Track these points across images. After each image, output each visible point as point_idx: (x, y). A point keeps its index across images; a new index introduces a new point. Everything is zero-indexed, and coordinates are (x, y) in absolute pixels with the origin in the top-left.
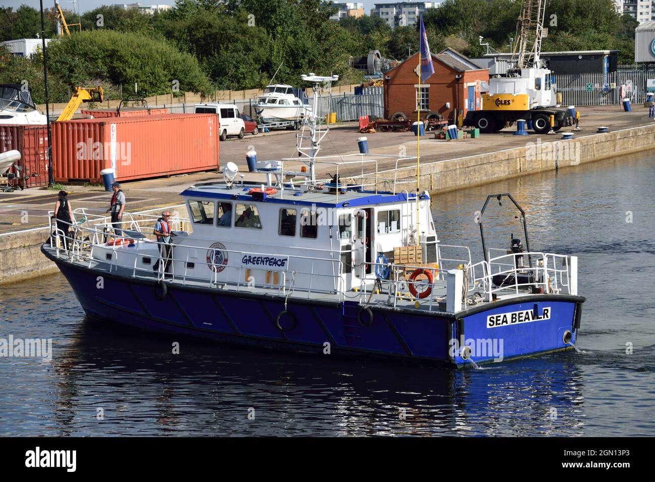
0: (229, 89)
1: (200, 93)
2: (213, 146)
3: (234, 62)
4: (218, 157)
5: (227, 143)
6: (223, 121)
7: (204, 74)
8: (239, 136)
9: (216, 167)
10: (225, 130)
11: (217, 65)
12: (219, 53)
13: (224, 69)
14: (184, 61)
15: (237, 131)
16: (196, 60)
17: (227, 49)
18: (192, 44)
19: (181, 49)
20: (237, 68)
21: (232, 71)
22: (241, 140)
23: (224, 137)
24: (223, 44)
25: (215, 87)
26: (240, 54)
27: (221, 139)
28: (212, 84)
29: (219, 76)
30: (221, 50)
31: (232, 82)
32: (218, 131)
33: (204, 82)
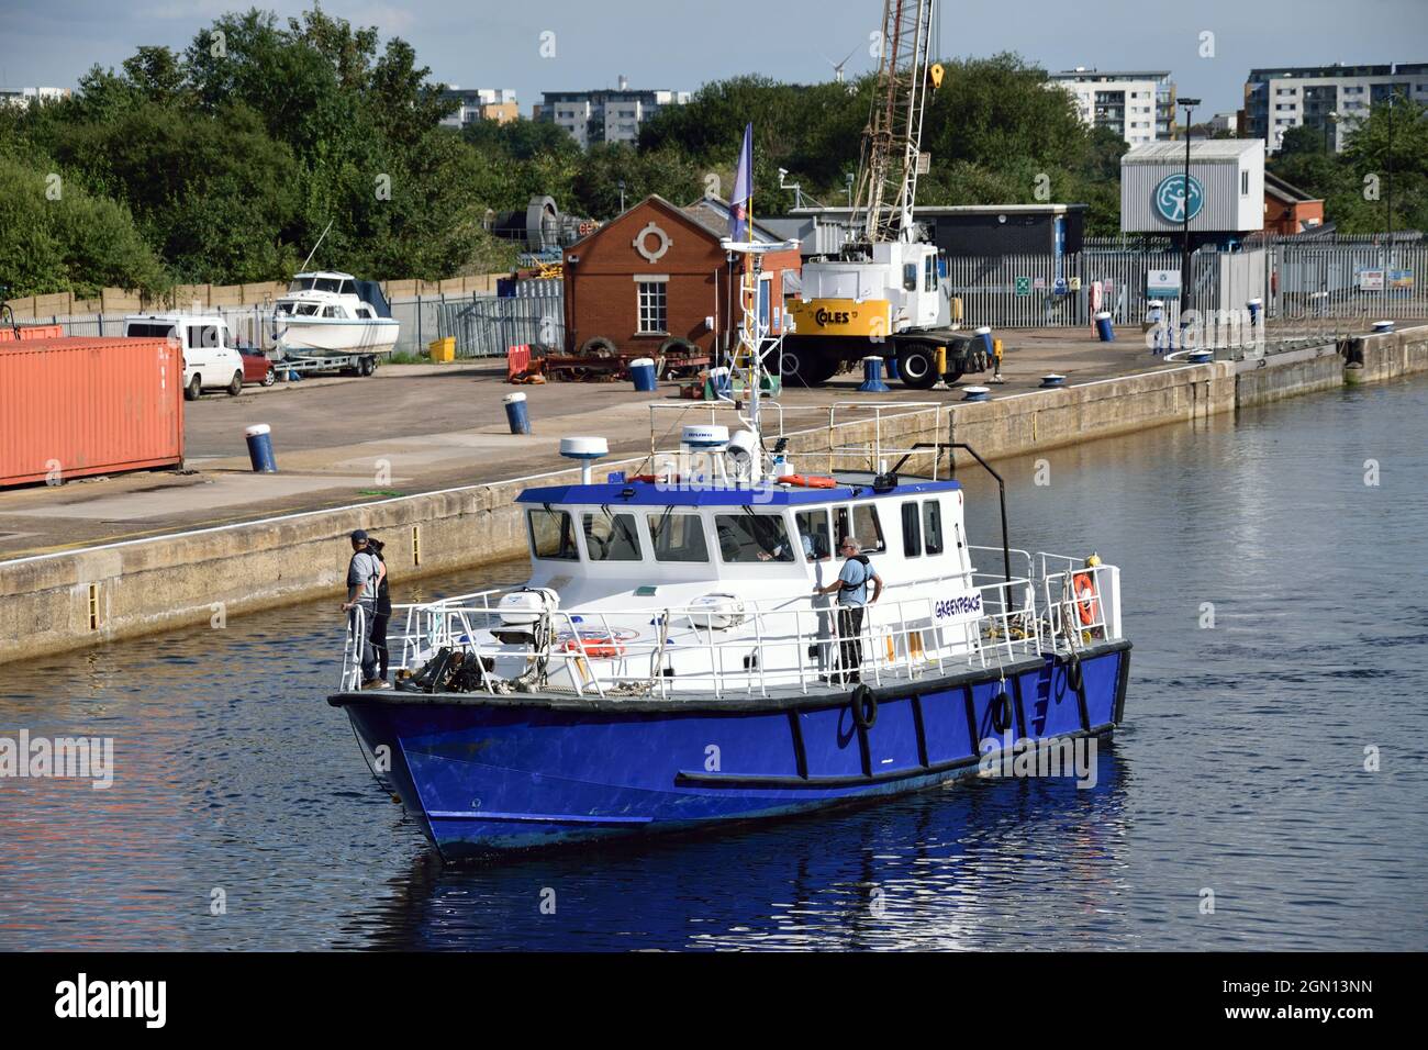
0: (208, 282)
1: (138, 291)
2: (169, 413)
3: (218, 220)
4: (181, 438)
5: (203, 404)
6: (191, 355)
7: (147, 246)
8: (230, 390)
9: (176, 461)
10: (198, 376)
11: (177, 228)
12: (182, 199)
13: (195, 236)
14: (99, 215)
15: (226, 378)
16: (130, 217)
17: (201, 190)
18: (118, 179)
19: (92, 190)
20: (227, 233)
21: (213, 241)
22: (234, 398)
23: (195, 392)
24: (192, 179)
25: (174, 275)
26: (233, 200)
27: (188, 395)
28: (167, 269)
29: (182, 251)
30: (187, 191)
31: (214, 265)
32: (179, 377)
33: (147, 265)
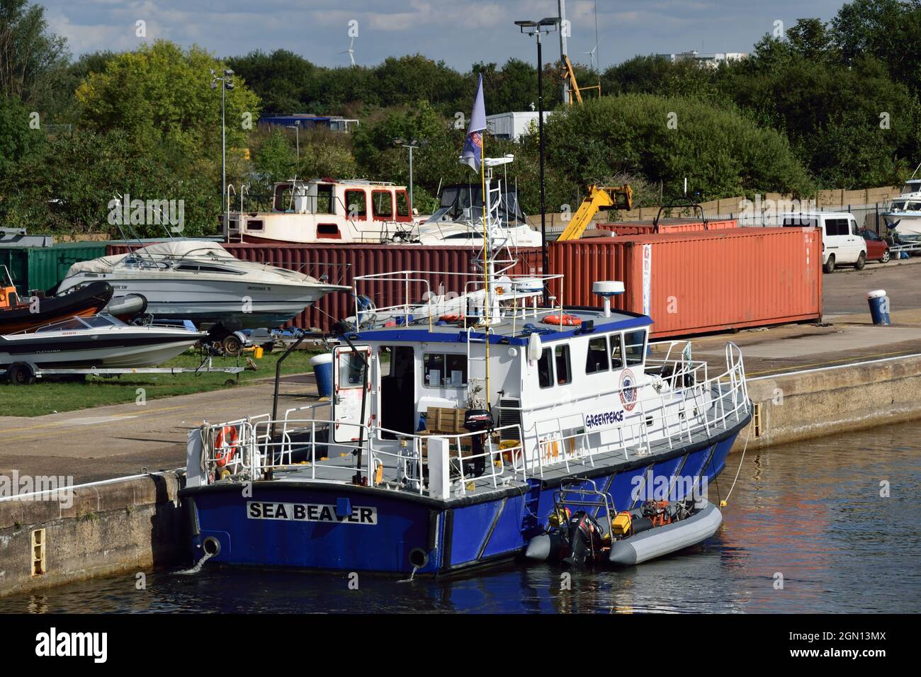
0: (842, 188)
1: (791, 195)
2: (811, 282)
3: (851, 143)
4: (820, 300)
5: (835, 276)
6: (829, 240)
7: (798, 162)
8: (856, 266)
9: (816, 316)
10: (833, 255)
11: (820, 149)
12: (825, 128)
13: (833, 154)
14: (765, 141)
15: (853, 257)
16: (787, 141)
17: (839, 121)
18: (780, 115)
19: (761, 124)
20: (856, 152)
21: (847, 158)
22: (860, 272)
23: (831, 267)
24: (833, 113)
25: (817, 184)
26: (862, 128)
27: (826, 269)
28: (812, 179)
29: (824, 165)
30: (829, 122)
31: (847, 175)
32: (820, 257)
33: (798, 176)
